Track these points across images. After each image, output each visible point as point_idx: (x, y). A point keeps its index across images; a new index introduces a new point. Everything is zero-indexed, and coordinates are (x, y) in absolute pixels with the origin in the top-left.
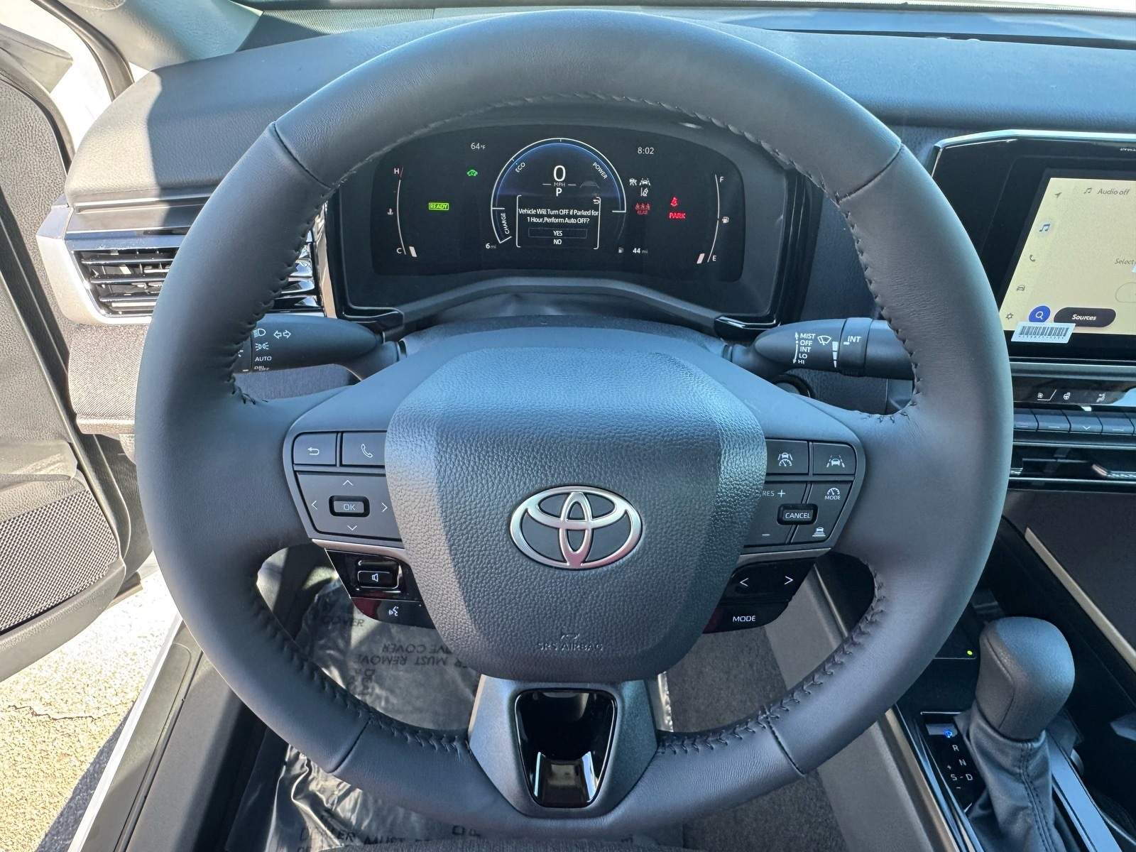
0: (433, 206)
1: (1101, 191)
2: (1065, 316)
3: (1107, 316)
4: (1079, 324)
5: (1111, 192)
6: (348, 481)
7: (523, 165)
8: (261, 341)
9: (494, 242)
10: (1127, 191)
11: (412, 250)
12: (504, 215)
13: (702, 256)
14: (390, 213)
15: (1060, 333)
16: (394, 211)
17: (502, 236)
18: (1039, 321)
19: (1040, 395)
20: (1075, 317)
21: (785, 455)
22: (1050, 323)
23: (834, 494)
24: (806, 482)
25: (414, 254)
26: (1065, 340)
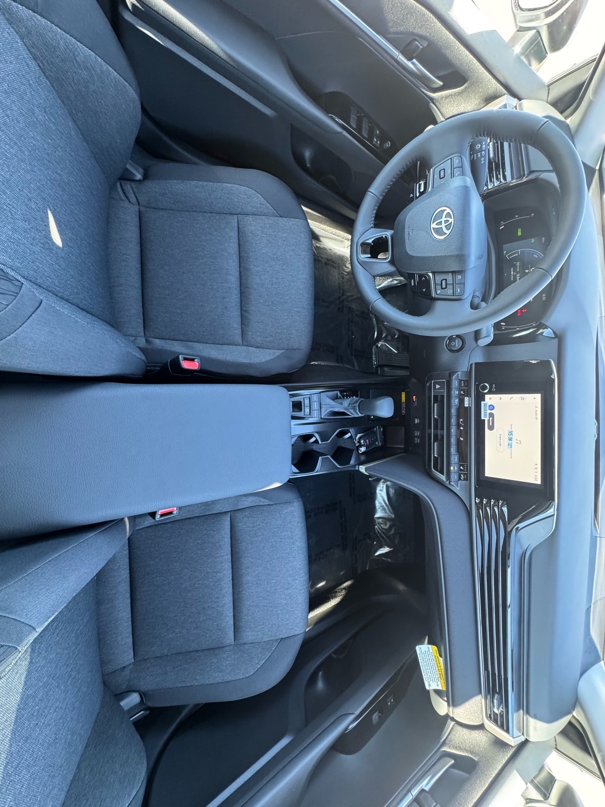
0: (520, 230)
1: (536, 411)
2: (491, 415)
3: (491, 428)
4: (489, 421)
5: (536, 414)
6: (449, 171)
7: (537, 257)
8: (481, 154)
9: (506, 254)
10: (537, 419)
11: (503, 227)
12: (517, 254)
13: (504, 324)
14: (516, 216)
15: (485, 416)
16: (517, 217)
17: (509, 256)
18: (489, 408)
19: (462, 420)
20: (491, 419)
21: (460, 277)
22: (489, 411)
23: (450, 291)
24: (453, 284)
25: (501, 228)
26: (482, 418)
